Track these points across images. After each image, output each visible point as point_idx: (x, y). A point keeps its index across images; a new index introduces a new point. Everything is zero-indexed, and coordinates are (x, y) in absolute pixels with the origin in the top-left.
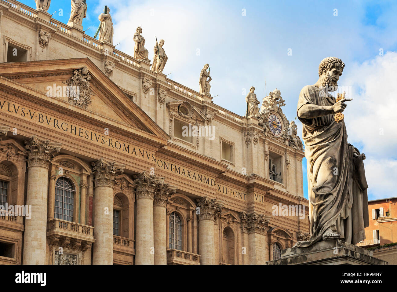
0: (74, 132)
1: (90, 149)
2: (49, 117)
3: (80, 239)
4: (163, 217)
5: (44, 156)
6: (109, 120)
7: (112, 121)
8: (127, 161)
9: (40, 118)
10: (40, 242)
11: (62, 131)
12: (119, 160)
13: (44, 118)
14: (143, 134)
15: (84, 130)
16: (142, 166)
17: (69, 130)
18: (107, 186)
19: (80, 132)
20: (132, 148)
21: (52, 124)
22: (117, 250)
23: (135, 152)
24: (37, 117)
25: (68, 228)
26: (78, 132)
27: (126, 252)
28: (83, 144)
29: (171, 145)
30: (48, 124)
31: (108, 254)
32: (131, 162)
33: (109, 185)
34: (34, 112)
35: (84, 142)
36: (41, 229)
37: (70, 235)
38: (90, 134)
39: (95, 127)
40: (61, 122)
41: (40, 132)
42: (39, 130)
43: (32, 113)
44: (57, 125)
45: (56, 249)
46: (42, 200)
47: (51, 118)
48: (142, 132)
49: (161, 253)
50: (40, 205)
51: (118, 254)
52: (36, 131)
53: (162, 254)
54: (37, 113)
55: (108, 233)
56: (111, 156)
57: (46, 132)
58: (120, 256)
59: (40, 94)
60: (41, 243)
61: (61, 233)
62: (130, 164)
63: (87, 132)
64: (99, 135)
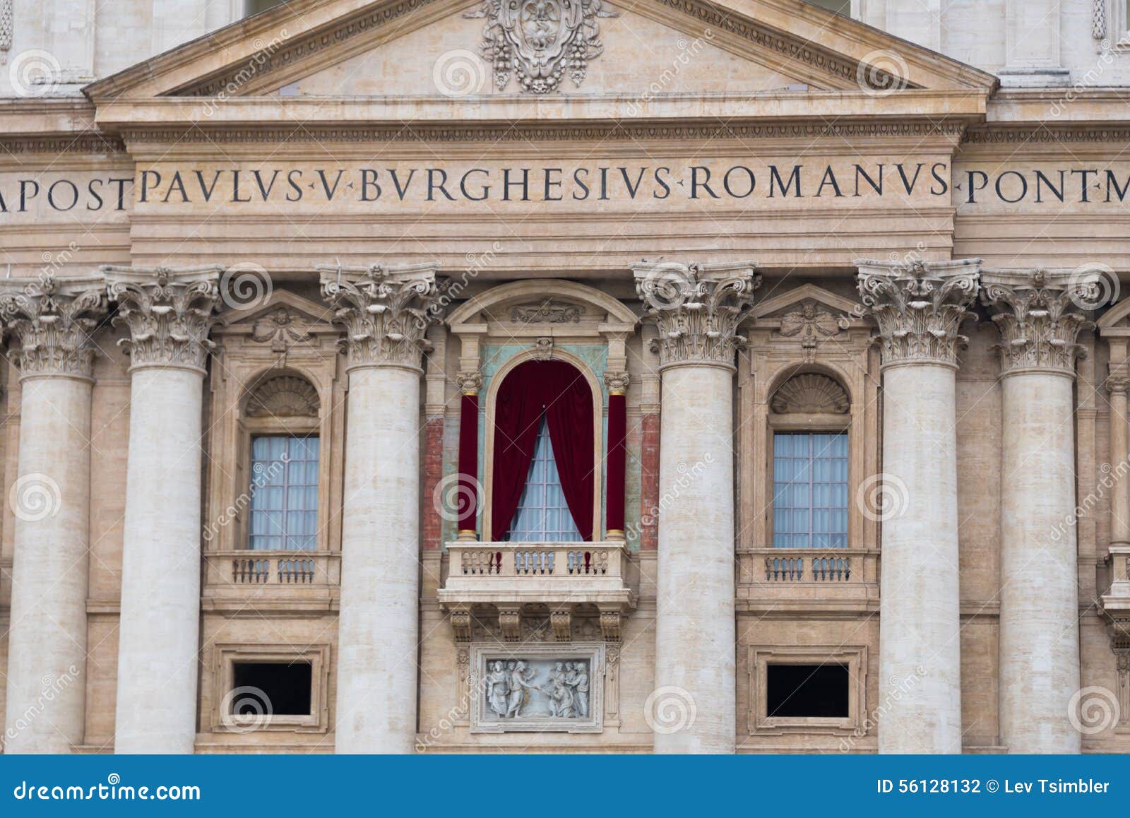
0: (516, 192)
1: (593, 239)
2: (402, 170)
3: (555, 599)
4: (1036, 421)
5: (379, 325)
6: (660, 101)
7: (675, 100)
8: (786, 236)
9: (365, 183)
10: (369, 647)
11: (463, 205)
12: (744, 240)
13: (385, 181)
14: (845, 102)
15: (569, 168)
16: (875, 234)
17: (497, 192)
18: (681, 366)
19: (548, 184)
20: (814, 173)
21: (418, 190)
22: (782, 608)
23: (834, 182)
24: (351, 185)
25: (503, 569)
26: (537, 187)
27: (831, 608)
28: (561, 225)
29: (1042, 96)
30: (401, 195)
31: (688, 637)
32: (809, 235)
33: (692, 359)
34: (341, 171)
35: (564, 217)
36: (370, 599)
37: (509, 593)
38: (599, 176)
39: (614, 145)
40: (455, 171)
41: (365, 239)
42: (361, 230)
43: (331, 179)
44: (441, 188)
45: (486, 652)
46: (376, 488)
47: (412, 171)
48: (835, 98)
49: (1024, 581)
50: (367, 510)
51: (795, 623)
52: (349, 239)
53: (1028, 584)
54: (353, 173)
55: (685, 553)
56: (702, 237)
57: (392, 231)
58: (805, 630)
59: (336, 103)
60: (372, 650)
61: (469, 593)
62: (804, 243)
63: (580, 175)
64: (643, 169)
